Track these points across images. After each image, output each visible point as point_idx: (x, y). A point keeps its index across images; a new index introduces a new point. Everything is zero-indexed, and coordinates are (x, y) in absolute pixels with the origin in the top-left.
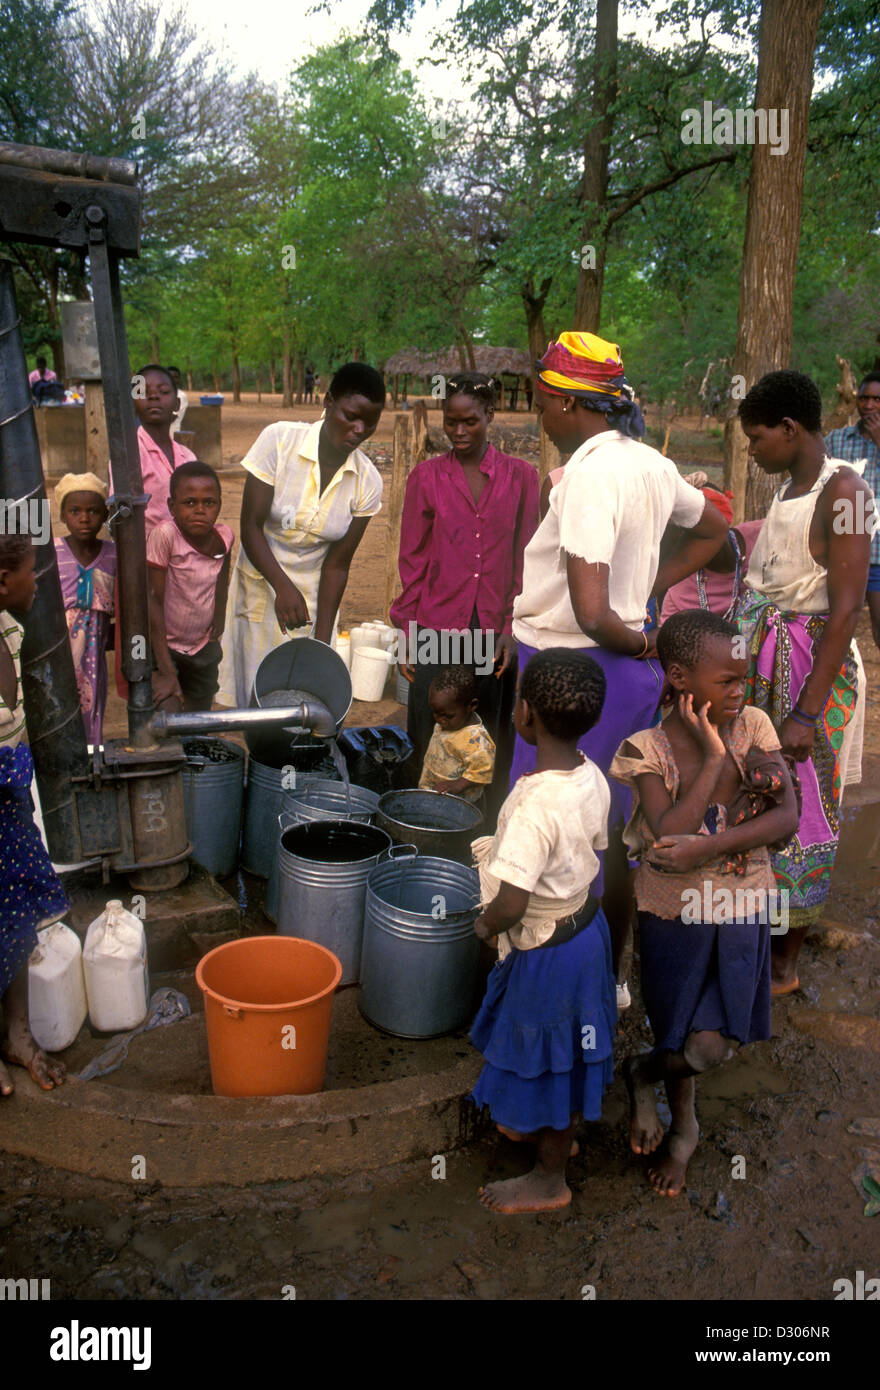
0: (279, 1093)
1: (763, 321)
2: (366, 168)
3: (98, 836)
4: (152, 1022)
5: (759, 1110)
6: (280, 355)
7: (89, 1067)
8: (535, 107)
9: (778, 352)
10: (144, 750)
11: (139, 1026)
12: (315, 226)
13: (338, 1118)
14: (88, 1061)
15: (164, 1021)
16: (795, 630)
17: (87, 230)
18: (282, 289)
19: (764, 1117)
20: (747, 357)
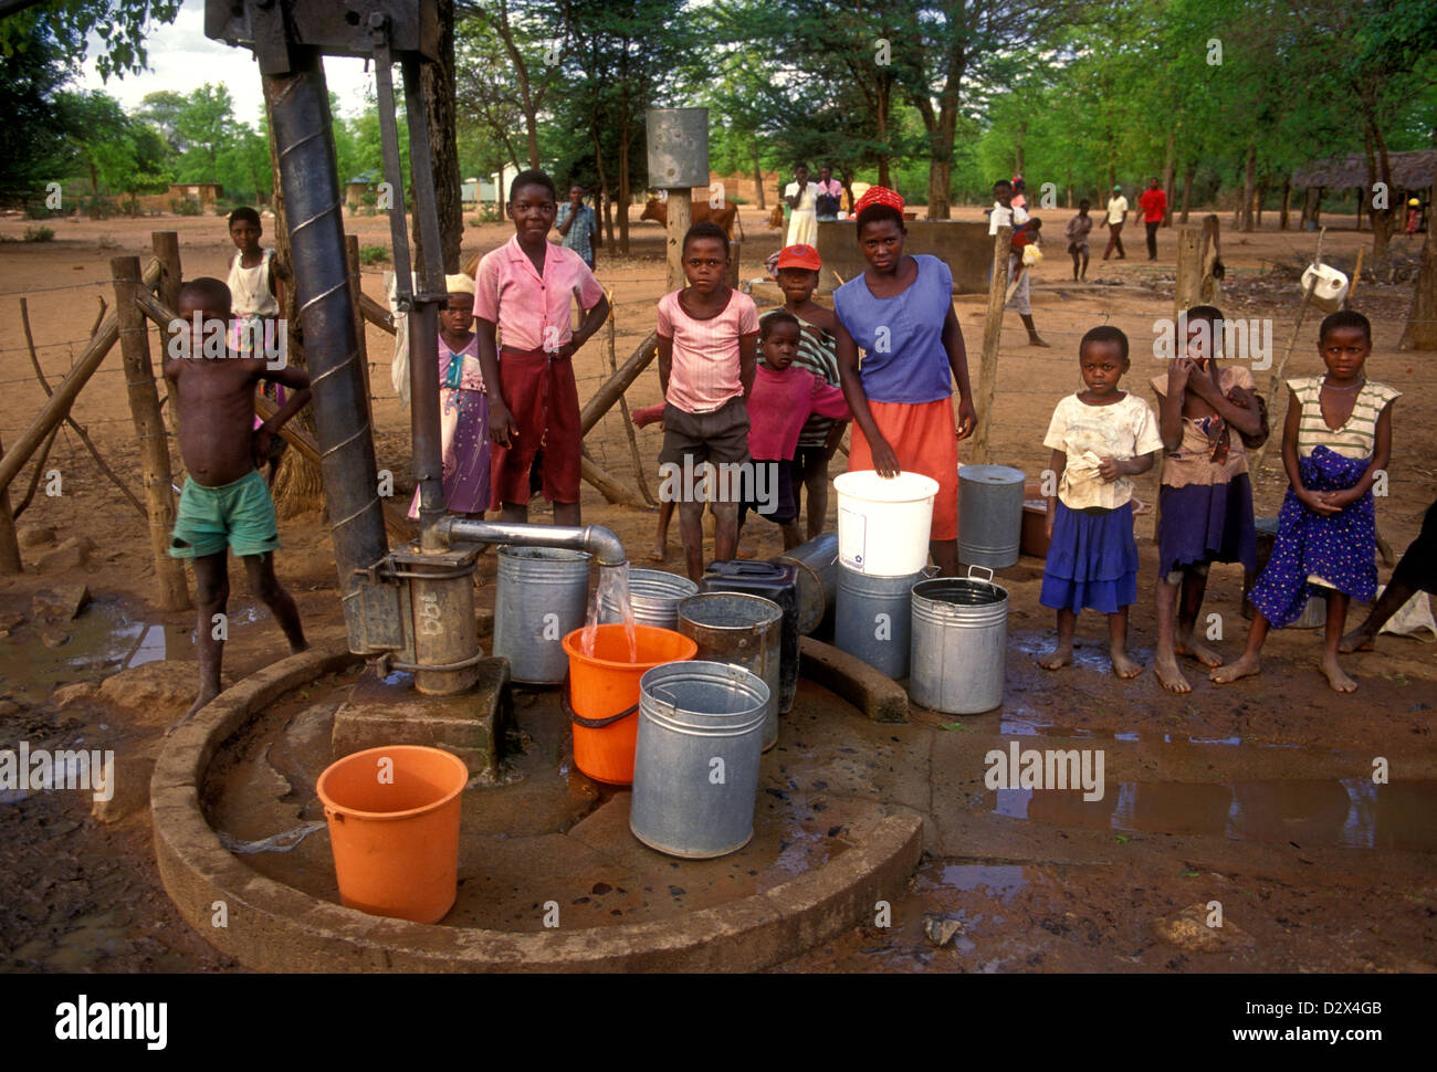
3: (382, 631)
17: (371, 34)
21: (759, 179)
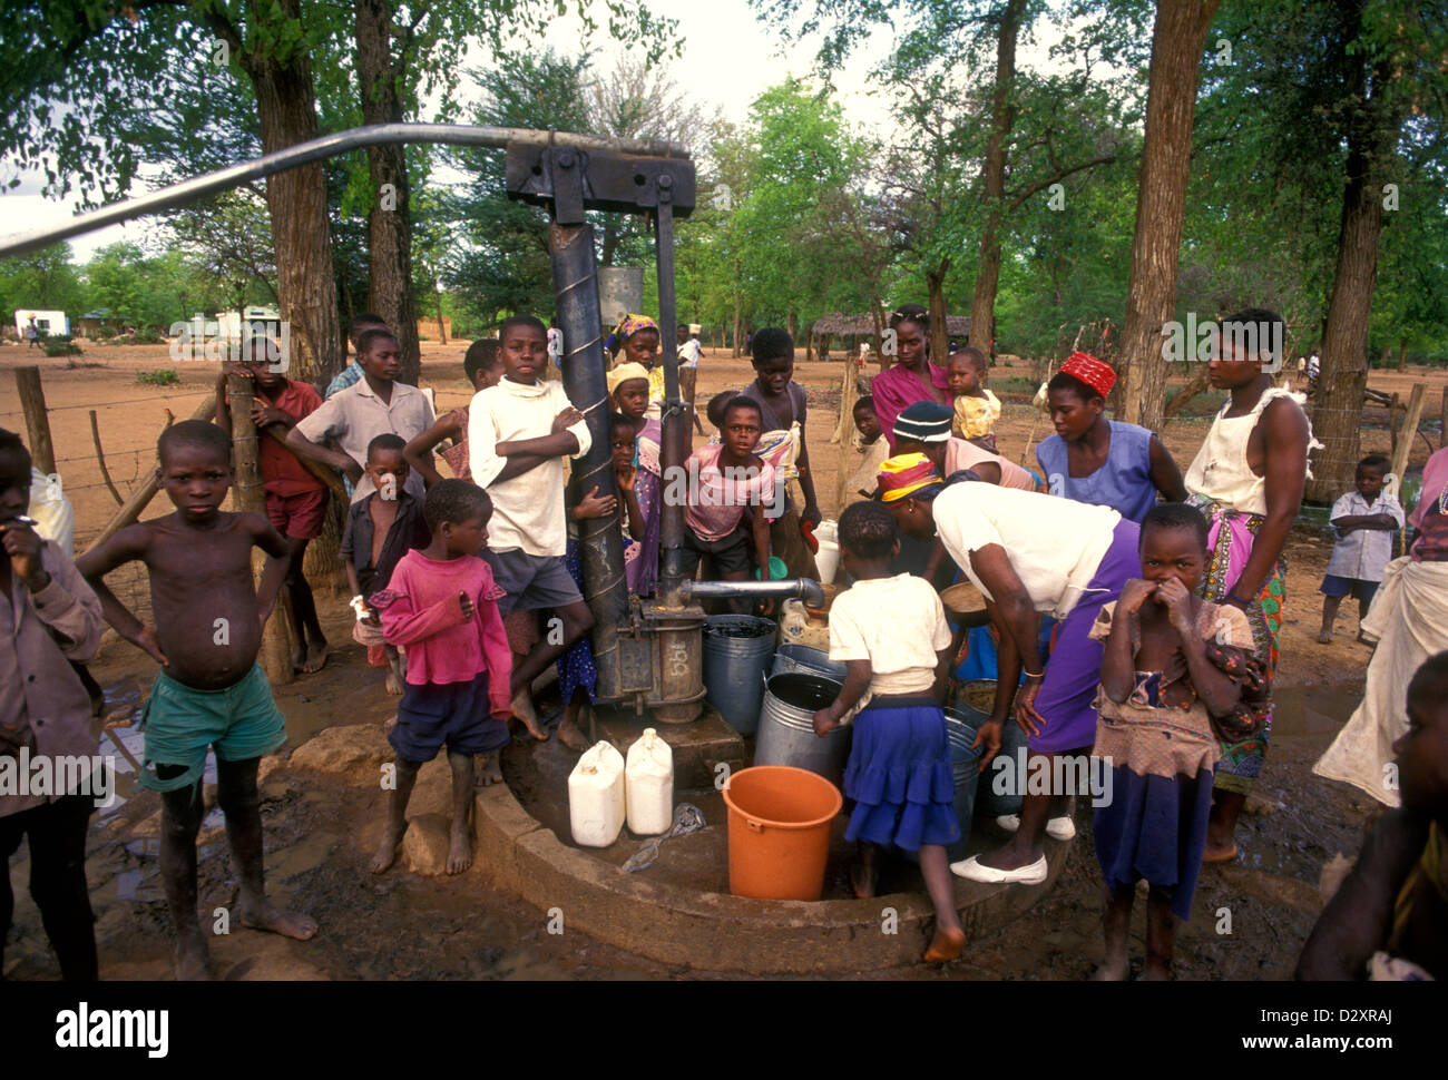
0: (788, 898)
1: (1152, 286)
2: (805, 178)
3: (635, 677)
4: (676, 830)
5: (1204, 953)
6: (731, 318)
7: (629, 863)
8: (939, 126)
9: (1164, 311)
10: (673, 610)
11: (666, 832)
12: (762, 220)
13: (840, 924)
14: (627, 859)
15: (686, 829)
16: (1236, 525)
17: (658, 193)
18: (735, 269)
19: (1210, 960)
20: (1138, 315)
21: (440, 322)
